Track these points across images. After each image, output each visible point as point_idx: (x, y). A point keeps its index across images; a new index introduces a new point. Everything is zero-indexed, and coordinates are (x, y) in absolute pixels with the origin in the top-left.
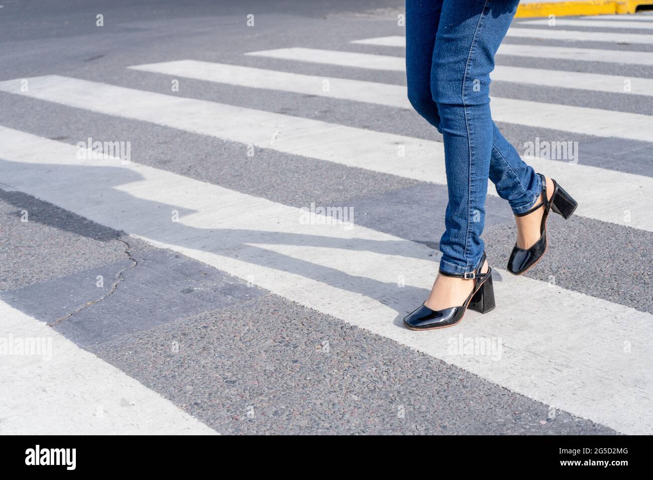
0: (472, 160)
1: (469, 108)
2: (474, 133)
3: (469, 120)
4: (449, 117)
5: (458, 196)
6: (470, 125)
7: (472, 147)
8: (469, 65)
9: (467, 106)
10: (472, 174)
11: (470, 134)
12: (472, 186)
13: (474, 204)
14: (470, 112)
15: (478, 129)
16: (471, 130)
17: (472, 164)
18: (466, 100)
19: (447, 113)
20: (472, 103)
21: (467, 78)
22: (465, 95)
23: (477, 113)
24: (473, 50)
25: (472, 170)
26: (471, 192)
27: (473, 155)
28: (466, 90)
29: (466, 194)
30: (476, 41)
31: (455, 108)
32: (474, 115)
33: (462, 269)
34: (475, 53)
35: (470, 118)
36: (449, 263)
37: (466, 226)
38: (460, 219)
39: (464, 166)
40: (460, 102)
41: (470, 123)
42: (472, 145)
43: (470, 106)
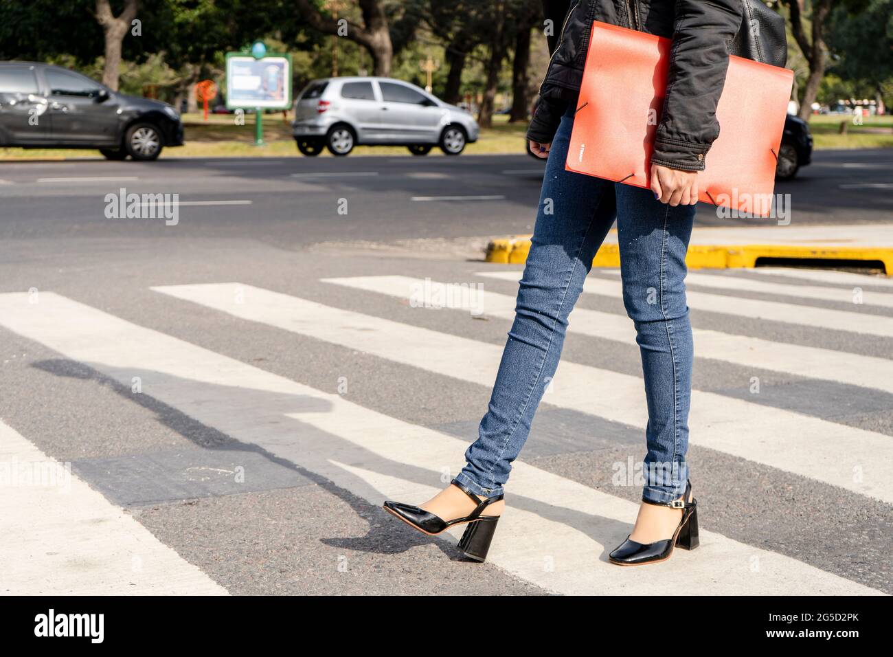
0: (677, 377)
1: (670, 322)
2: (678, 348)
3: (671, 334)
4: (650, 333)
5: (663, 416)
6: (672, 339)
7: (676, 363)
8: (663, 278)
9: (669, 320)
10: (677, 392)
11: (674, 349)
12: (678, 405)
13: (680, 424)
14: (671, 326)
15: (681, 343)
16: (673, 344)
17: (677, 381)
18: (667, 314)
19: (647, 329)
20: (674, 317)
21: (664, 291)
22: (665, 310)
23: (678, 326)
24: (664, 262)
25: (678, 387)
26: (677, 411)
27: (677, 371)
28: (665, 304)
29: (672, 414)
30: (665, 253)
31: (655, 323)
32: (676, 328)
33: (670, 496)
34: (667, 265)
35: (671, 332)
36: (655, 490)
37: (673, 448)
38: (666, 442)
39: (669, 384)
40: (661, 317)
41: (672, 337)
42: (676, 361)
43: (673, 319)
